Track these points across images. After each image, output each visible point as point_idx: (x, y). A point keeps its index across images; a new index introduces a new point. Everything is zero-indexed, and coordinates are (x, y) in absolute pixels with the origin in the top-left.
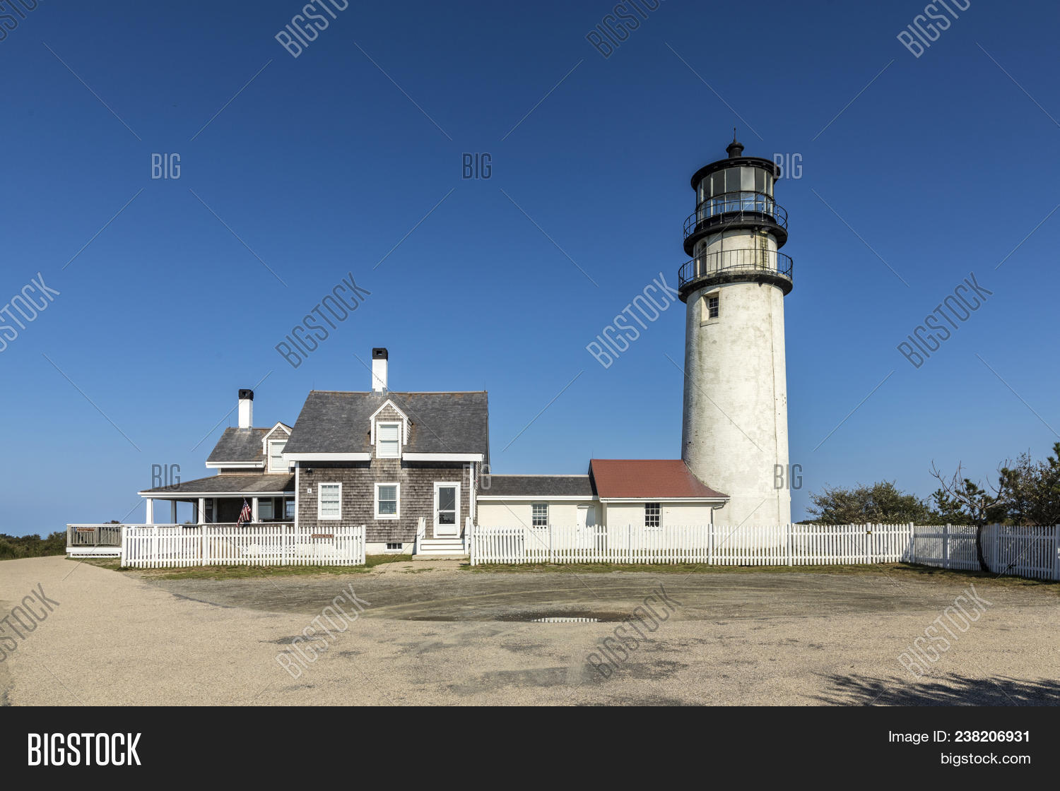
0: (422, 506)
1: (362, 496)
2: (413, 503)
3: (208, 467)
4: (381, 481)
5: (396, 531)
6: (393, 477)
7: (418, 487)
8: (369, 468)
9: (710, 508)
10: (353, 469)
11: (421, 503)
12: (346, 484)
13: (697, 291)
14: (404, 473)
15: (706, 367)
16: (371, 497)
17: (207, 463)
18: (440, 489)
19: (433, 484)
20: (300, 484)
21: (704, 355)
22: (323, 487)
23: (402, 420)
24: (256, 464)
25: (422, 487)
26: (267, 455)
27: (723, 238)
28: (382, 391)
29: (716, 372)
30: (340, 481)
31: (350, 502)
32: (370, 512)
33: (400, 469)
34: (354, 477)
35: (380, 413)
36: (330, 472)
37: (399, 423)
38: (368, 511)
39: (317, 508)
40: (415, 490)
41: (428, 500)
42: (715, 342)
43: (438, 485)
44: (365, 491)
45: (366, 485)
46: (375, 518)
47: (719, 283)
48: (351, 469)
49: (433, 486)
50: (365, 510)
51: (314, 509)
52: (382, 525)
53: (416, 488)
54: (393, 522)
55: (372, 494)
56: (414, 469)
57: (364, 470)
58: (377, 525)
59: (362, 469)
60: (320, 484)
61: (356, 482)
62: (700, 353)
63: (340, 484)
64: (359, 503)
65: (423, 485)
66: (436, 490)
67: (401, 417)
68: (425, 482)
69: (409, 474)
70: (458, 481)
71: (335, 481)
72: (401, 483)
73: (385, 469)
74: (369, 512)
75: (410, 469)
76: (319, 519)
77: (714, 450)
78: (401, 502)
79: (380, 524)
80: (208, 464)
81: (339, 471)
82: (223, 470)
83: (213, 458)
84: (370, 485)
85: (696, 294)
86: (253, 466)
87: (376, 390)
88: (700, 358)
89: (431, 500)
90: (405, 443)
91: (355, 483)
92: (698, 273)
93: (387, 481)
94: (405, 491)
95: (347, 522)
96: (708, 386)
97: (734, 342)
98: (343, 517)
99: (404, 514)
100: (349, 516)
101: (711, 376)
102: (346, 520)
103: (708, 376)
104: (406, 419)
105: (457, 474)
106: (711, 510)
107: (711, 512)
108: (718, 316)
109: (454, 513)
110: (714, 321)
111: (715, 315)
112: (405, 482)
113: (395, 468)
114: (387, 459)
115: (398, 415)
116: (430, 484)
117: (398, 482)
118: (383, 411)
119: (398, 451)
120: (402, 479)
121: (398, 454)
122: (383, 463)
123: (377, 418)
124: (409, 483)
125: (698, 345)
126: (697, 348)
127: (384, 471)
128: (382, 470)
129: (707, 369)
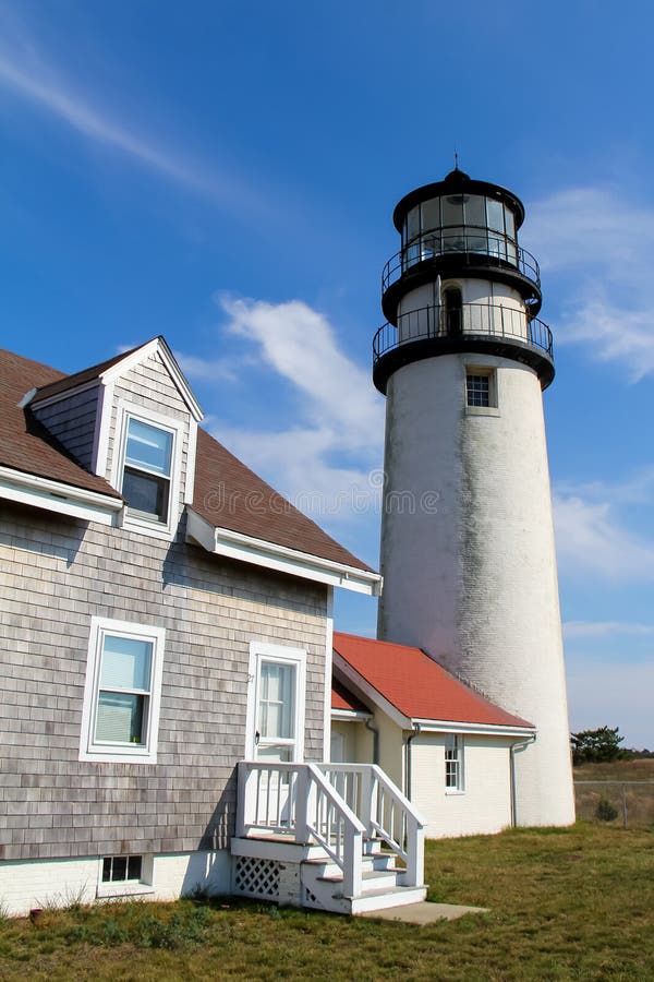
0: (218, 719)
2: (195, 707)
4: (112, 612)
6: (147, 604)
7: (213, 649)
9: (511, 749)
11: (216, 709)
13: (453, 356)
15: (480, 485)
16: (76, 668)
18: (262, 662)
19: (248, 645)
25: (221, 651)
32: (68, 731)
35: (133, 371)
38: (61, 726)
40: (204, 659)
41: (233, 700)
46: (83, 757)
49: (248, 654)
50: (50, 717)
53: (208, 654)
54: (135, 773)
55: (77, 655)
65: (224, 647)
66: (255, 668)
67: (184, 409)
68: (230, 635)
69: (193, 602)
72: (169, 631)
73: (129, 570)
74: (59, 732)
93: (130, 615)
99: (169, 744)
104: (196, 418)
106: (513, 753)
107: (512, 758)
108: (496, 406)
109: (293, 746)
110: (491, 410)
111: (478, 404)
112: (180, 627)
113: (156, 572)
114: (137, 534)
115: (179, 397)
116: (242, 644)
117: (159, 626)
118: (140, 370)
119: (163, 517)
120: (171, 614)
121: (167, 527)
122: (124, 547)
123: (121, 384)
124: (189, 634)
125: (459, 444)
126: (457, 449)
127: (125, 575)
128: (119, 570)
129: (482, 489)
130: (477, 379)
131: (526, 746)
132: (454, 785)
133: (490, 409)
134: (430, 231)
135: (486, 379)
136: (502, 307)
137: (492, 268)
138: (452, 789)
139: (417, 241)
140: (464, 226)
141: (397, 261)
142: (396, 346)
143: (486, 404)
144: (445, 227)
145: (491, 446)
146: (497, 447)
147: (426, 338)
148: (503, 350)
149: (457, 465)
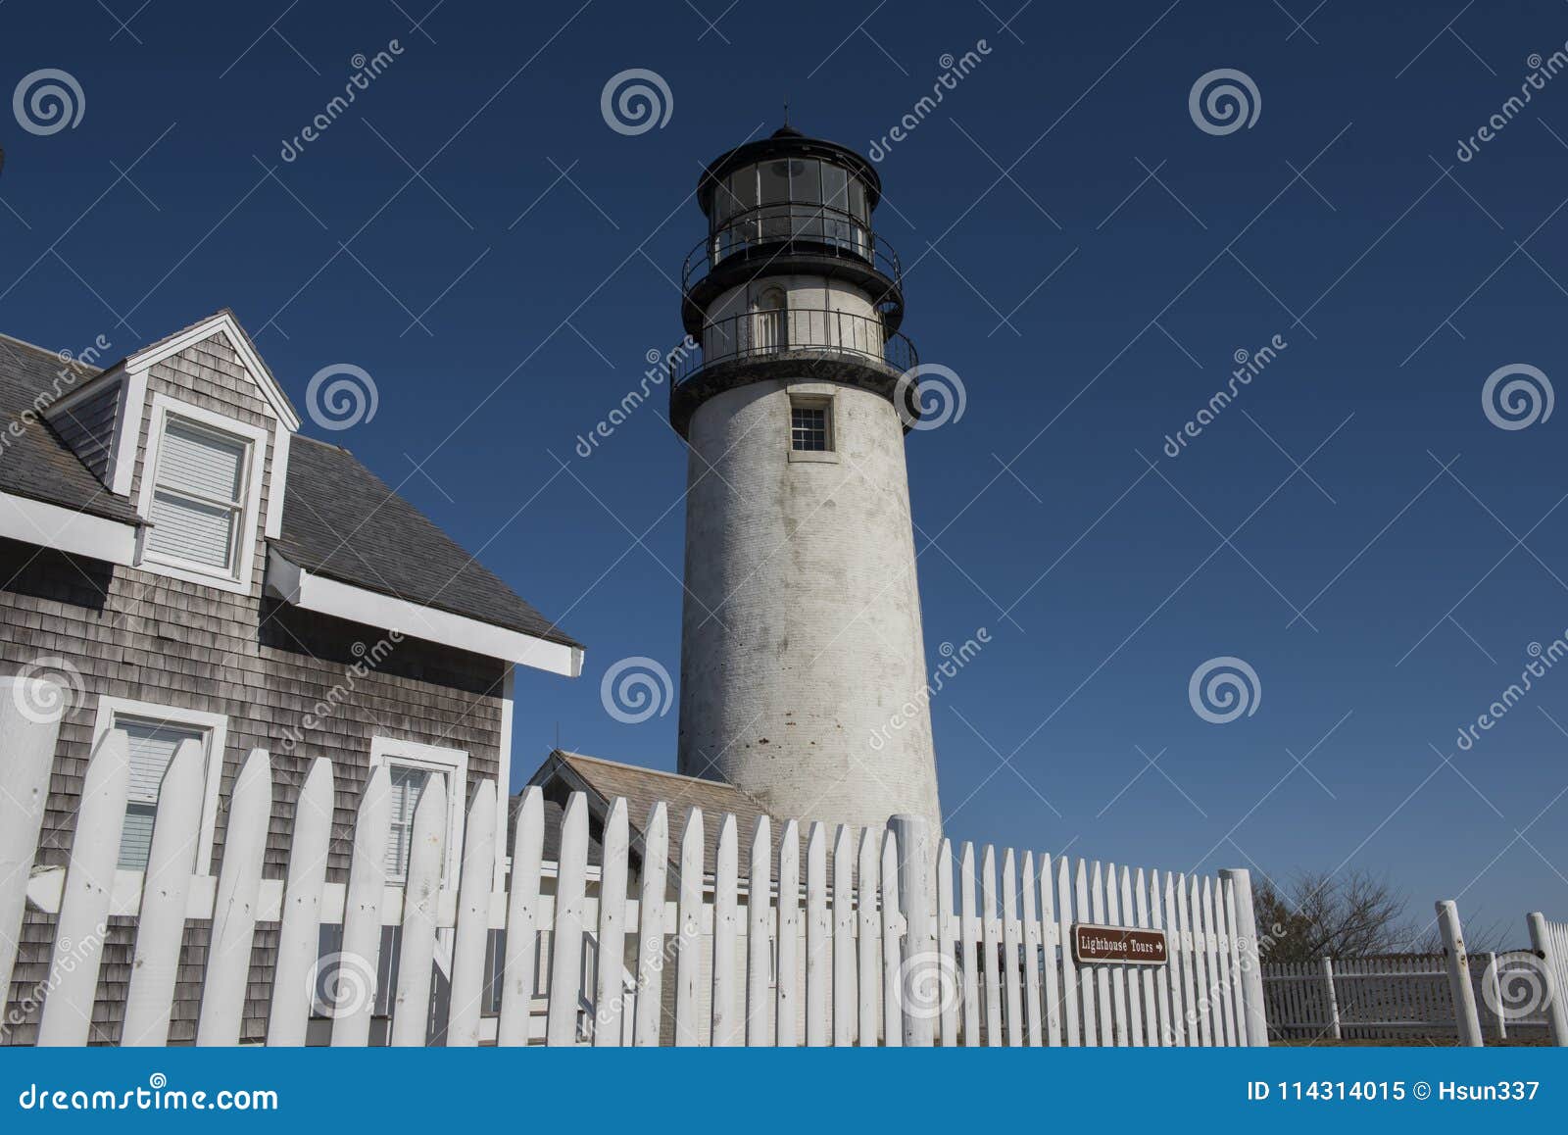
4: (136, 691)
6: (197, 679)
13: (771, 383)
15: (809, 558)
18: (395, 768)
19: (368, 743)
21: (801, 527)
23: (270, 423)
27: (828, 287)
29: (839, 574)
35: (180, 356)
37: (259, 434)
43: (389, 751)
47: (834, 379)
49: (367, 754)
56: (300, 660)
62: (790, 523)
67: (268, 411)
68: (339, 726)
69: (275, 680)
70: (460, 744)
72: (234, 719)
73: (168, 631)
75: (280, 655)
88: (792, 534)
90: (274, 530)
93: (168, 695)
96: (820, 603)
97: (870, 514)
101: (829, 581)
103: (818, 580)
104: (287, 425)
108: (832, 449)
110: (826, 455)
111: (808, 447)
112: (255, 714)
113: (214, 635)
114: (184, 582)
115: (259, 395)
116: (359, 741)
117: (218, 712)
118: (192, 356)
119: (231, 557)
120: (238, 695)
121: (236, 573)
122: (159, 599)
123: (160, 373)
124: (270, 725)
125: (781, 502)
126: (777, 508)
127: (161, 639)
128: (151, 632)
129: (813, 563)
130: (808, 413)
133: (826, 452)
135: (820, 413)
136: (838, 313)
137: (829, 260)
140: (790, 203)
141: (702, 253)
142: (702, 369)
143: (821, 447)
144: (764, 206)
145: (826, 504)
146: (834, 505)
147: (734, 357)
148: (843, 372)
149: (779, 530)
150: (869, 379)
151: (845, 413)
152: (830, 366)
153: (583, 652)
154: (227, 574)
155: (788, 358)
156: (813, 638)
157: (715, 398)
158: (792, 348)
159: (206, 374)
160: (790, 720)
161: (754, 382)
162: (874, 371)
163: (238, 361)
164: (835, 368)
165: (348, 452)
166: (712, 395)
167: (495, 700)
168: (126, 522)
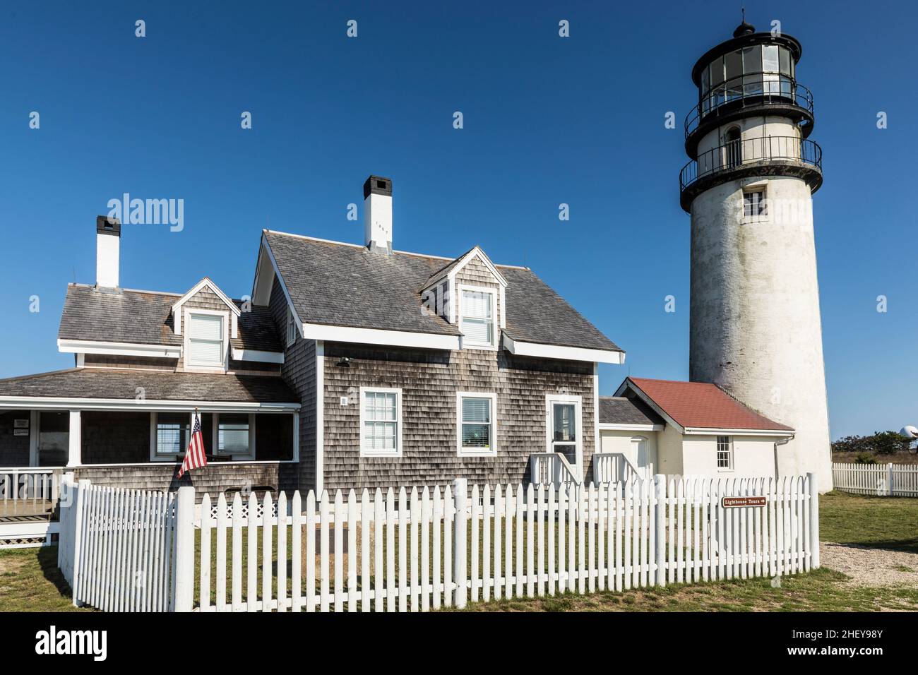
0: (529, 434)
1: (437, 414)
2: (516, 429)
3: (62, 349)
4: (467, 388)
5: (491, 477)
6: (485, 383)
7: (524, 400)
8: (448, 364)
9: (773, 443)
10: (422, 365)
11: (528, 429)
12: (408, 391)
13: (733, 182)
14: (501, 375)
15: (752, 273)
16: (451, 416)
17: (60, 341)
18: (554, 405)
19: (544, 397)
20: (326, 387)
21: (748, 258)
22: (368, 394)
23: (497, 285)
24: (166, 351)
25: (529, 401)
26: (182, 337)
27: (765, 123)
28: (386, 246)
29: (768, 279)
30: (397, 384)
31: (417, 424)
32: (451, 444)
33: (496, 369)
34: (424, 379)
35: (464, 269)
36: (380, 368)
37: (494, 291)
38: (447, 442)
39: (357, 435)
40: (519, 406)
41: (538, 424)
42: (764, 243)
43: (552, 399)
44: (440, 405)
45: (444, 394)
46: (459, 455)
47: (768, 175)
48: (417, 365)
49: (544, 401)
50: (441, 439)
51: (353, 437)
52: (470, 466)
53: (521, 403)
54: (487, 461)
55: (452, 410)
56: (517, 372)
57: (438, 367)
58: (462, 466)
59: (436, 366)
60: (364, 389)
61: (426, 388)
62: (742, 256)
63: (399, 391)
64: (431, 427)
65: (531, 398)
66: (549, 408)
67: (496, 281)
68: (534, 393)
69: (510, 379)
70: (578, 394)
71: (391, 385)
72: (498, 394)
73: (474, 368)
74: (446, 444)
75: (512, 370)
76: (362, 455)
77: (771, 373)
78: (499, 425)
79: (466, 464)
80: (62, 345)
81: (397, 366)
82: (90, 359)
83: (69, 333)
84: (448, 395)
85: (730, 185)
86: (162, 355)
87: (377, 245)
88: (743, 262)
89: (543, 424)
90: (503, 326)
91: (424, 391)
92: (725, 163)
93: (477, 388)
94: (504, 407)
95: (413, 461)
96: (758, 295)
97: (787, 245)
98: (404, 452)
99: (503, 447)
100: (416, 450)
101: (763, 283)
102: (410, 458)
103: (757, 283)
104: (503, 285)
105: (577, 384)
106: (775, 445)
107: (775, 450)
109: (574, 446)
111: (752, 214)
112: (504, 392)
113: (488, 367)
114: (476, 350)
115: (492, 276)
116: (541, 397)
117: (493, 392)
118: (468, 267)
119: (490, 339)
120: (498, 386)
121: (492, 344)
122: (470, 357)
123: (458, 276)
124: (510, 395)
125: (738, 246)
126: (735, 249)
127: (472, 371)
128: (469, 369)
129: (754, 275)
130: (753, 195)
131: (787, 441)
132: (726, 465)
134: (716, 86)
135: (761, 194)
136: (770, 137)
137: (766, 106)
138: (724, 468)
139: (708, 97)
140: (743, 76)
141: (696, 112)
142: (696, 179)
144: (727, 81)
145: (762, 244)
146: (766, 243)
147: (711, 172)
148: (772, 170)
149: (736, 260)
150: (789, 171)
151: (774, 193)
152: (765, 169)
153: (624, 354)
154: (490, 343)
155: (741, 168)
156: (754, 313)
157: (702, 194)
158: (743, 163)
159: (473, 273)
160: (742, 353)
161: (722, 183)
162: (791, 167)
163: (483, 265)
164: (767, 169)
165: (528, 269)
166: (701, 193)
167: (591, 377)
168: (456, 335)
